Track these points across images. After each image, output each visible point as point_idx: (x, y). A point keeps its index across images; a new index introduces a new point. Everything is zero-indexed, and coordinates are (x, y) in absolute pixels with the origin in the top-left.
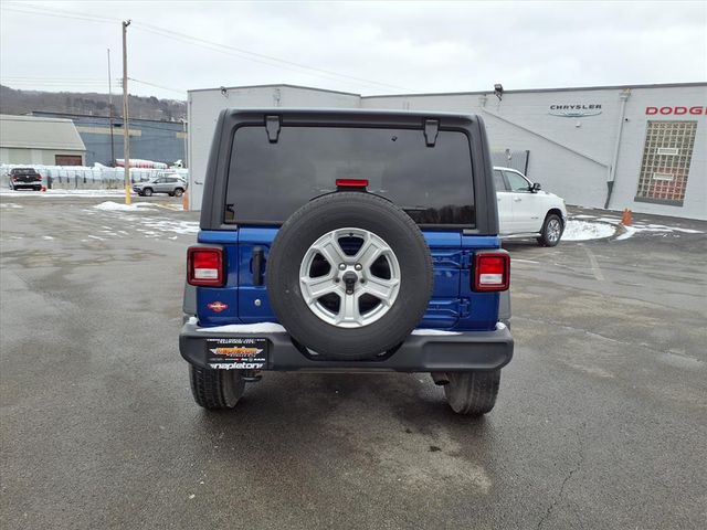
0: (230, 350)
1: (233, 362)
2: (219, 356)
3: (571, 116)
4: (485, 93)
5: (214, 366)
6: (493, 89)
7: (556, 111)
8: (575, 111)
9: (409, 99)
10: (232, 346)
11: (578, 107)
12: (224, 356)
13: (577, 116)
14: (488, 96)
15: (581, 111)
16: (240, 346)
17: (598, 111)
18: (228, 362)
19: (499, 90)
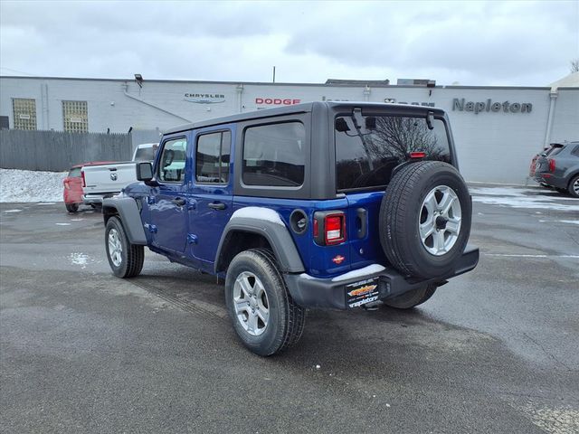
0: (358, 290)
1: (361, 299)
2: (353, 297)
3: (202, 102)
4: (126, 81)
5: (351, 306)
6: (134, 78)
7: (189, 98)
8: (205, 99)
9: (47, 81)
10: (359, 287)
11: (207, 96)
12: (356, 296)
13: (208, 103)
14: (128, 84)
15: (209, 99)
16: (364, 286)
17: (223, 99)
18: (359, 300)
19: (139, 79)
